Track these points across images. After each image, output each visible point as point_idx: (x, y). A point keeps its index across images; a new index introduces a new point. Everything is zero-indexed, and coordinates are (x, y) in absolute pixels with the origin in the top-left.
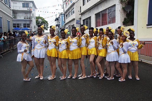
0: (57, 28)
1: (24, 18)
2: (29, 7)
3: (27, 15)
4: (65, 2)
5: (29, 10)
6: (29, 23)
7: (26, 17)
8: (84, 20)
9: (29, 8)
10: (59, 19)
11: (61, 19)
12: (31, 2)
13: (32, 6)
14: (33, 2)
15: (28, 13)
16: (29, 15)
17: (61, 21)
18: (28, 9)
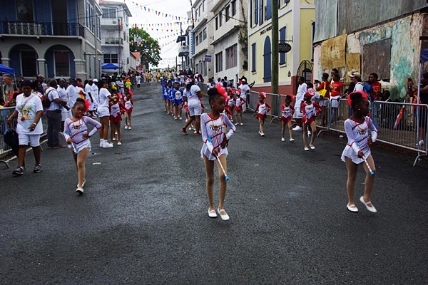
0: (184, 60)
1: (106, 43)
2: (115, 17)
3: (111, 36)
4: (197, 3)
5: (117, 24)
6: (115, 53)
7: (110, 40)
8: (216, 55)
9: (116, 20)
10: (186, 37)
11: (190, 38)
12: (120, 5)
13: (122, 16)
14: (124, 6)
15: (114, 31)
16: (116, 36)
17: (190, 43)
18: (114, 22)
